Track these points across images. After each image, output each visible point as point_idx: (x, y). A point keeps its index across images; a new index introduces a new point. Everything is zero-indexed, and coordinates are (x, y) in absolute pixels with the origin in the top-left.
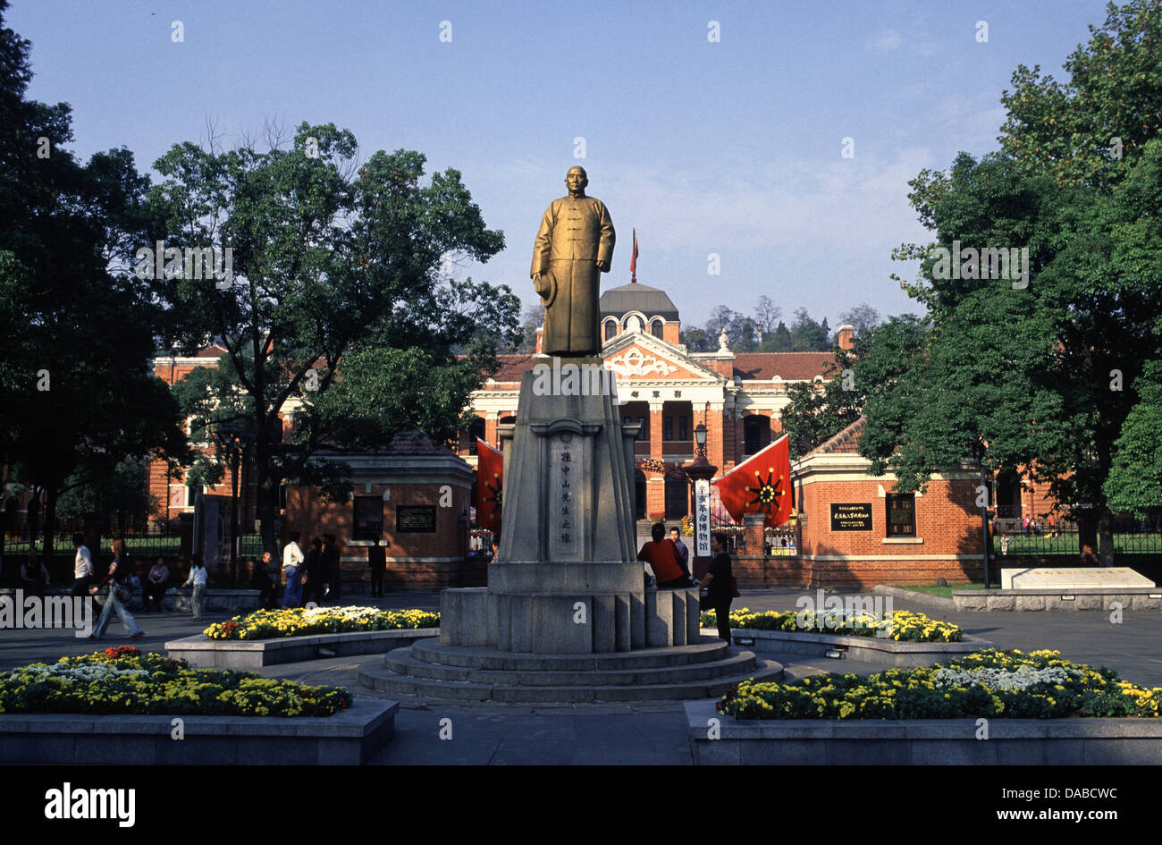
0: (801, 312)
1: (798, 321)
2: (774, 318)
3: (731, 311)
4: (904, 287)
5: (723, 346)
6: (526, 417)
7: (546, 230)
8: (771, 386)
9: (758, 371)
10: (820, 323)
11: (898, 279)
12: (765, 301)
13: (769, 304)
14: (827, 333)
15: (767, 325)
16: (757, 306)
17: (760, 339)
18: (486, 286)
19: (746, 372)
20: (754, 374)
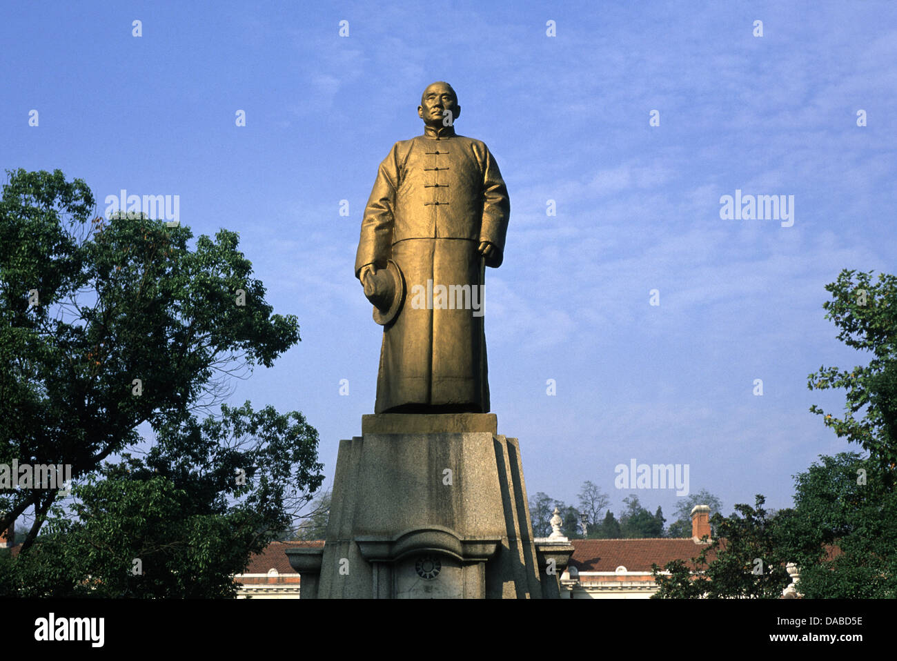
0: (631, 500)
1: (628, 511)
2: (601, 506)
3: (552, 500)
4: (829, 423)
5: (555, 529)
6: (347, 528)
7: (383, 191)
8: (614, 579)
9: (596, 561)
10: (654, 513)
11: (821, 412)
12: (590, 487)
13: (595, 491)
14: (662, 525)
15: (593, 515)
16: (581, 494)
17: (585, 532)
18: (271, 412)
19: (582, 562)
20: (593, 565)
